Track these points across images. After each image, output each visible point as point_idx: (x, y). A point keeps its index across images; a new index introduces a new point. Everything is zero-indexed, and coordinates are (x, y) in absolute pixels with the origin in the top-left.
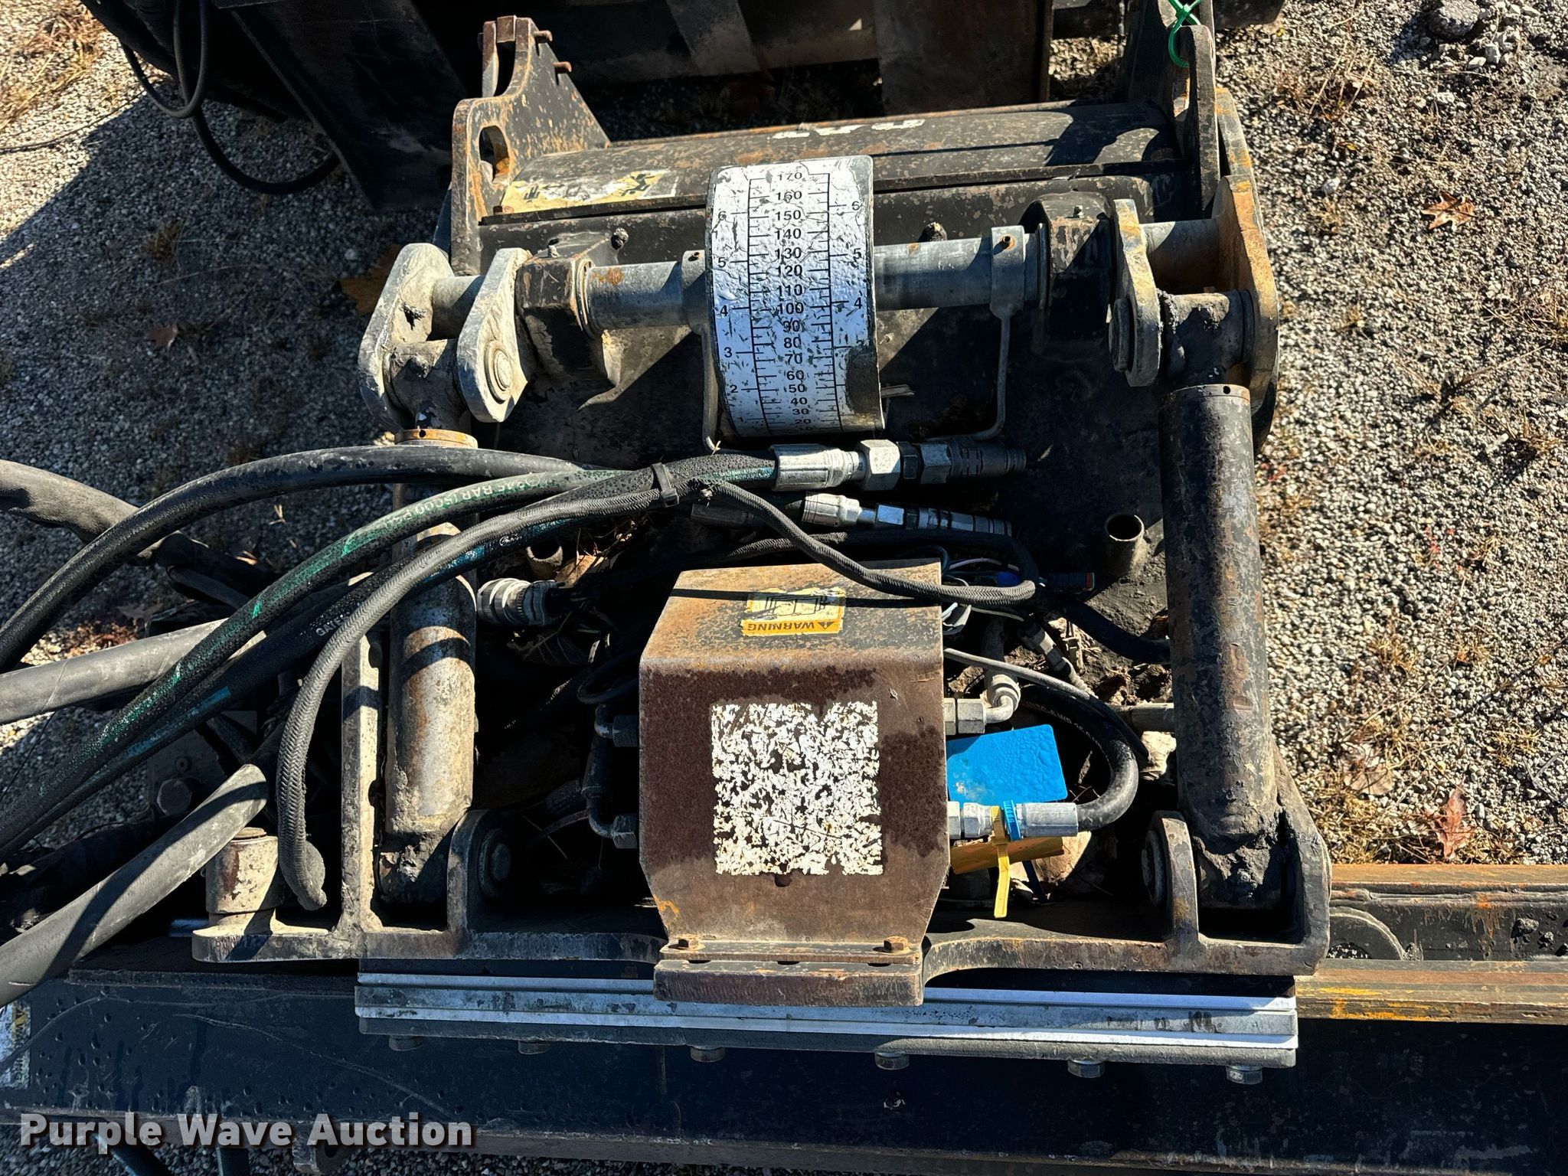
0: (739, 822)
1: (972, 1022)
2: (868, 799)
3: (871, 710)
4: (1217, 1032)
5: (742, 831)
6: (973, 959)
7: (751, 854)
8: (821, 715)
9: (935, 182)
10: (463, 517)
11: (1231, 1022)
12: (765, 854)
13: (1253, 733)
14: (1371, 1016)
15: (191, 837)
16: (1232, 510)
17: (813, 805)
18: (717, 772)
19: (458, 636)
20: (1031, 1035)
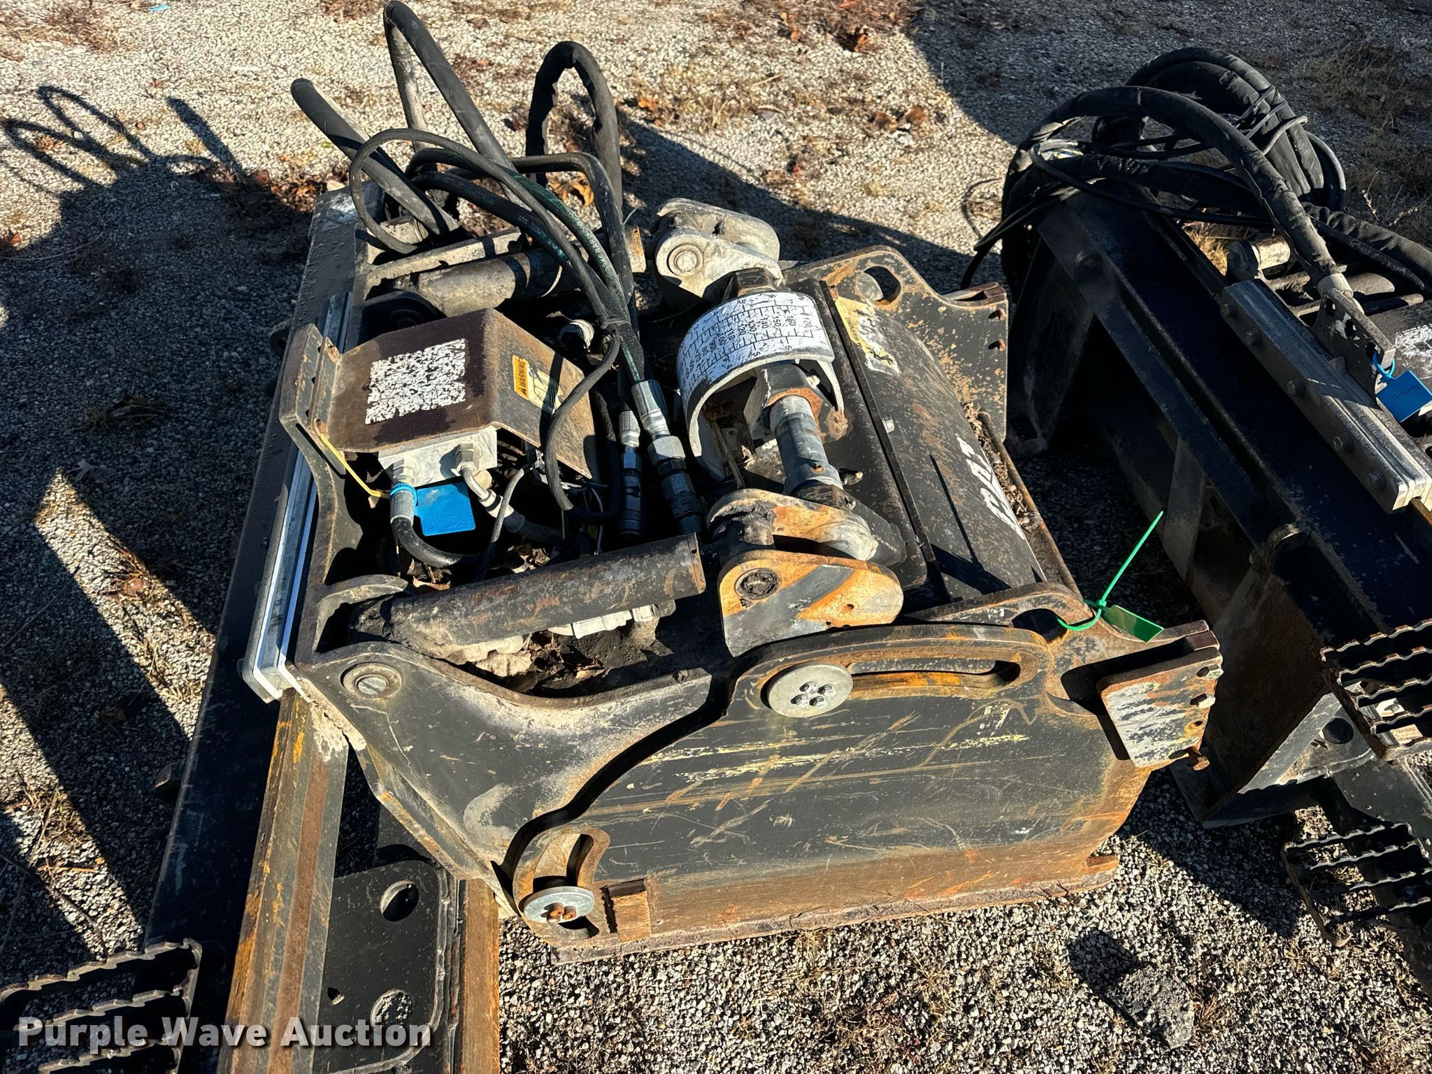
0: (400, 364)
1: (293, 519)
2: (407, 410)
3: (460, 399)
4: (269, 631)
5: (394, 366)
6: (324, 497)
7: (381, 373)
8: (458, 380)
9: (897, 473)
10: (594, 263)
11: (275, 636)
12: (382, 376)
13: (459, 609)
14: (276, 743)
15: (406, 188)
16: (610, 569)
17: (406, 389)
18: (428, 350)
19: (528, 276)
20: (281, 547)
